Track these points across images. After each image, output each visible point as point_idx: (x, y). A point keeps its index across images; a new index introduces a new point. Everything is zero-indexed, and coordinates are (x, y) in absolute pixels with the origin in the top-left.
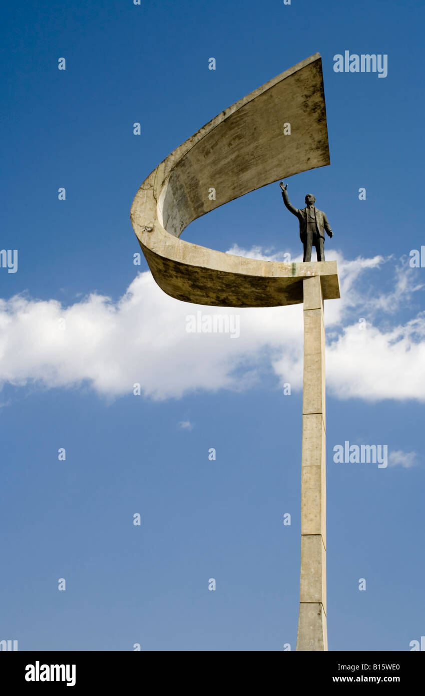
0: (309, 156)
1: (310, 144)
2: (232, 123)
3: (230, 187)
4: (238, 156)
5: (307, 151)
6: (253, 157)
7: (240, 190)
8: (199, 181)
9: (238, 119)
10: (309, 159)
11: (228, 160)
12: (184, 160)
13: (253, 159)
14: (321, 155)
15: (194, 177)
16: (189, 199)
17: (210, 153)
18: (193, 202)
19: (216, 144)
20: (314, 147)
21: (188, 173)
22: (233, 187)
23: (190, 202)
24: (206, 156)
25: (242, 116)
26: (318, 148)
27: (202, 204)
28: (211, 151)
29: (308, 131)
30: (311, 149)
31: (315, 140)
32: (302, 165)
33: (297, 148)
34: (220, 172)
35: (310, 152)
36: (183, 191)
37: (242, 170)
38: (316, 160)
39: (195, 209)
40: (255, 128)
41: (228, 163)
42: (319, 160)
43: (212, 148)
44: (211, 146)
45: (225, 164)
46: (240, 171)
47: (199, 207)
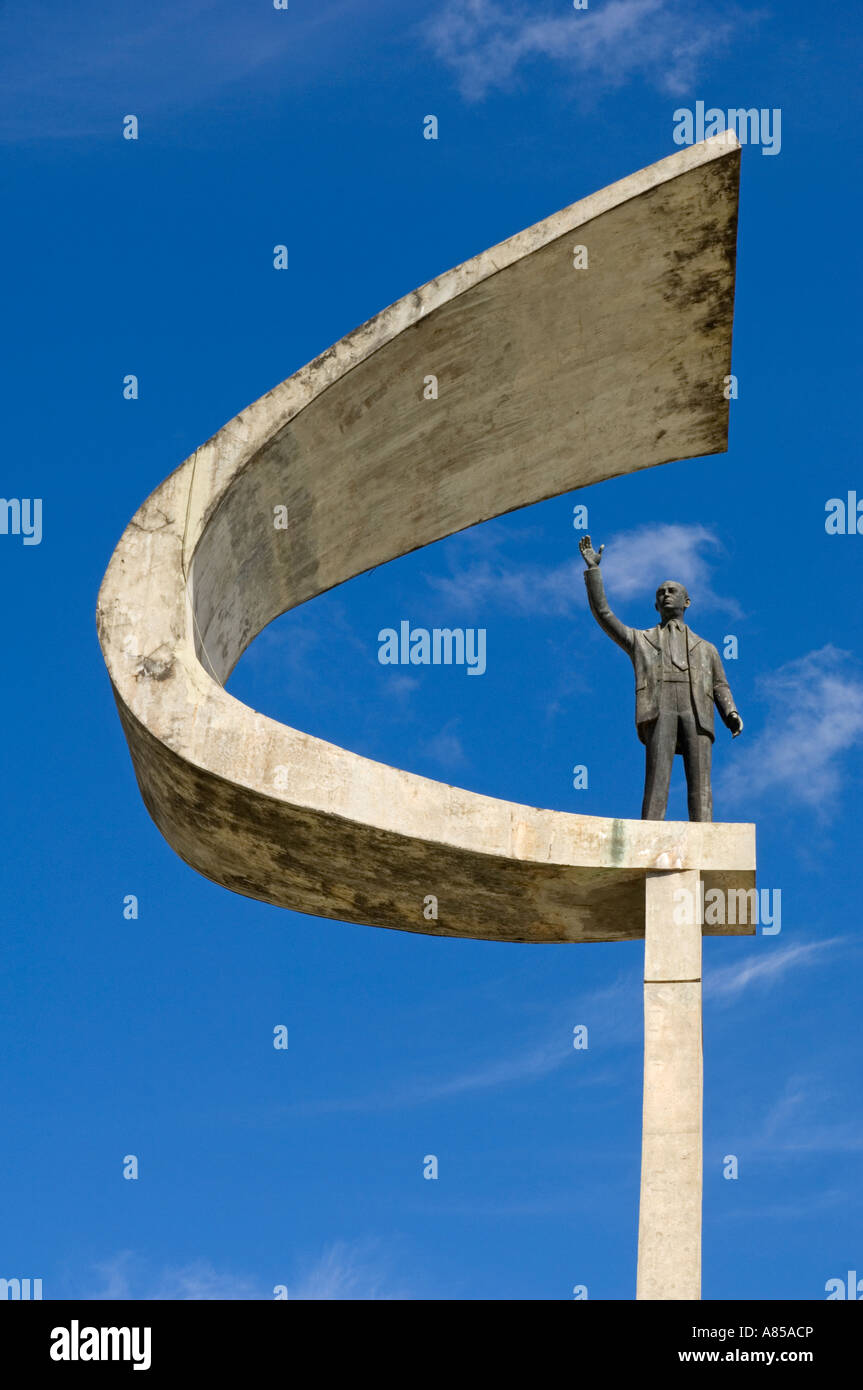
0: (662, 424)
1: (674, 392)
2: (439, 331)
3: (407, 513)
4: (443, 425)
5: (658, 409)
6: (489, 427)
7: (437, 522)
8: (314, 501)
9: (459, 319)
10: (662, 434)
11: (413, 435)
12: (277, 443)
13: (488, 432)
14: (701, 423)
15: (301, 488)
16: (276, 553)
17: (358, 416)
18: (287, 560)
19: (383, 389)
20: (682, 398)
21: (286, 479)
22: (415, 514)
23: (277, 563)
24: (345, 428)
25: (471, 310)
26: (693, 404)
27: (315, 566)
28: (365, 410)
29: (669, 355)
30: (674, 406)
31: (689, 379)
32: (639, 450)
33: (630, 403)
34: (381, 472)
35: (670, 414)
36: (262, 532)
37: (451, 465)
38: (683, 438)
39: (290, 581)
40: (509, 345)
41: (413, 444)
42: (692, 436)
43: (368, 403)
44: (365, 398)
45: (401, 449)
46: (443, 467)
47: (302, 575)
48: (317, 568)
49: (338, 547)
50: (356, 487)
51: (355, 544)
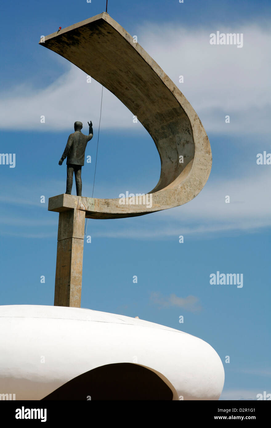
0: (107, 34)
1: (97, 34)
2: (113, 89)
3: (156, 87)
4: (133, 83)
5: (103, 36)
6: (129, 72)
7: (155, 79)
8: (158, 113)
9: (108, 85)
10: (109, 33)
11: (137, 89)
12: (145, 125)
13: (130, 71)
14: (100, 26)
15: (155, 117)
16: (171, 121)
17: (137, 104)
18: (173, 117)
19: (130, 99)
20: (97, 32)
21: (153, 121)
22: (155, 85)
23: (174, 120)
24: (140, 107)
25: (105, 83)
26: (98, 29)
27: (174, 109)
28: (135, 103)
29: (90, 38)
30: (100, 33)
31: (92, 32)
32: (116, 36)
33: (106, 42)
34: (148, 96)
35: (102, 33)
36: (166, 126)
37: (141, 79)
38: (106, 28)
39: (178, 116)
40: (108, 73)
41: (139, 89)
42: (105, 27)
43: (133, 102)
44: (132, 103)
45: (141, 92)
46: (142, 81)
47: (177, 112)
48: (175, 108)
49: (168, 104)
50: (153, 102)
51: (167, 99)
